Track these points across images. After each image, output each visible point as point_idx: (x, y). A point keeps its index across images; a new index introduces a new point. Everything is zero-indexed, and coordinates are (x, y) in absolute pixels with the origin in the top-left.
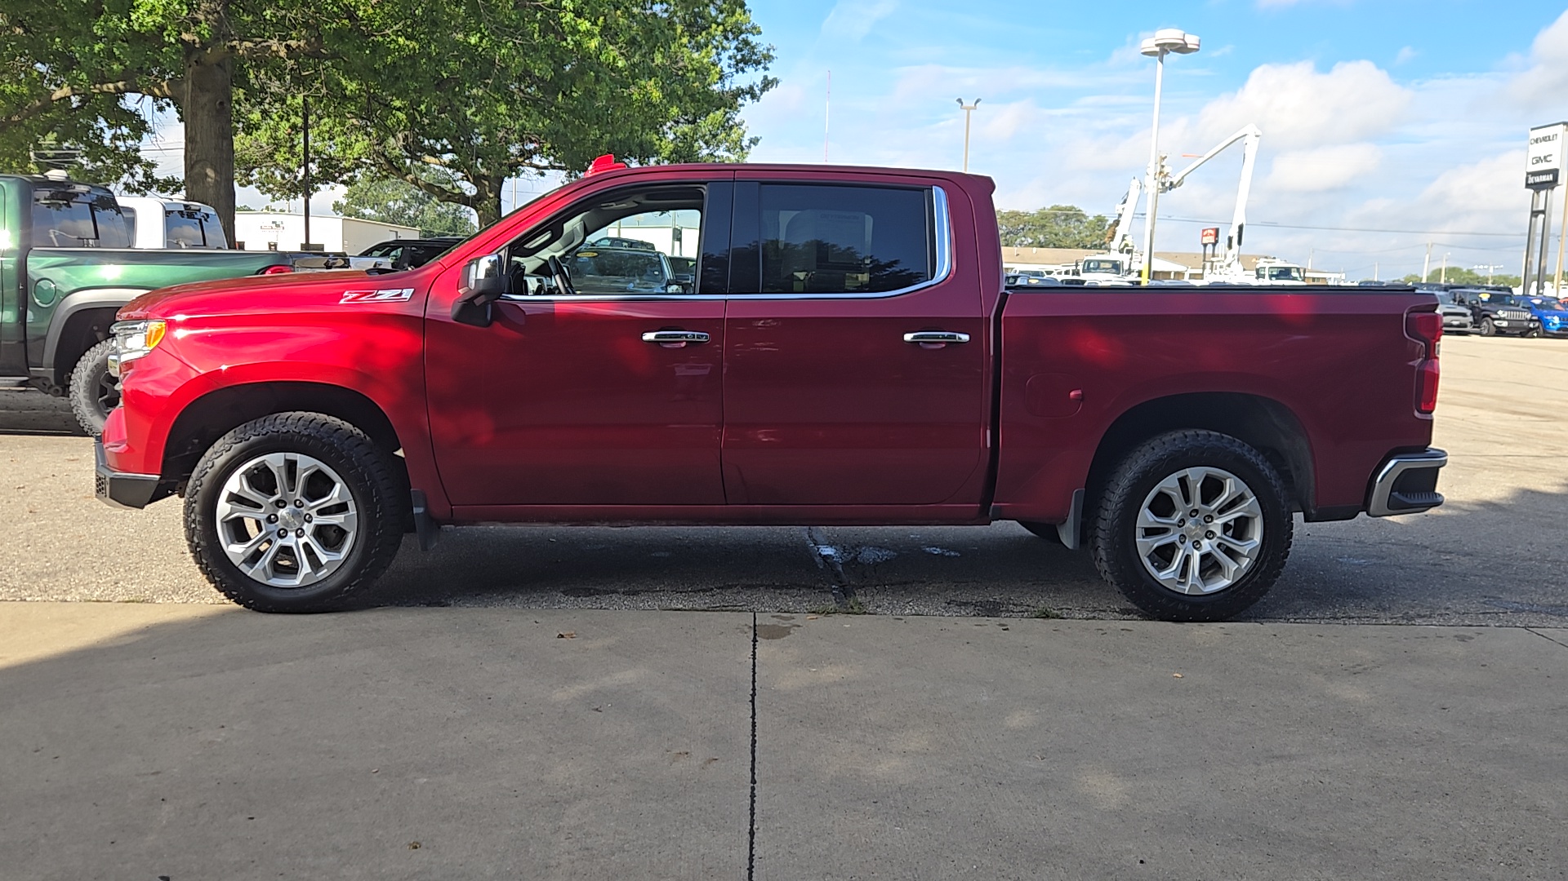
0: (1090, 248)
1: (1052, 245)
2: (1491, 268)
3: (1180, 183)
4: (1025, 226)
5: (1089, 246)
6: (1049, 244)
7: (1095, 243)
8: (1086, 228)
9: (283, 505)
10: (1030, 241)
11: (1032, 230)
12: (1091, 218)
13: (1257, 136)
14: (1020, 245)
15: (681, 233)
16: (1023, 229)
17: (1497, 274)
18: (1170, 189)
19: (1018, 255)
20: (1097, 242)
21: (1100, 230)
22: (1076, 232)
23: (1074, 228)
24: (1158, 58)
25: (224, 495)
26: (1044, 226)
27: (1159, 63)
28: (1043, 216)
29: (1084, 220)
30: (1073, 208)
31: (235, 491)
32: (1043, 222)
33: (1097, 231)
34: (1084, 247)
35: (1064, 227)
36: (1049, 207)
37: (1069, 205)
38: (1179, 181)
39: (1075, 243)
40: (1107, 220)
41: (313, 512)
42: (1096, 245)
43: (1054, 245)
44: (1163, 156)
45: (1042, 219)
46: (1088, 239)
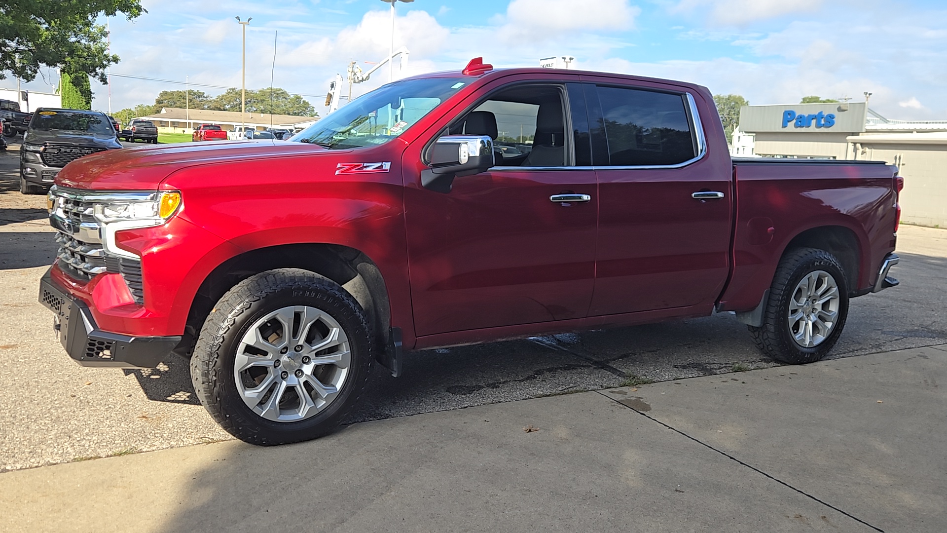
0: (292, 115)
1: (268, 112)
2: (504, 133)
3: (368, 78)
4: (251, 99)
5: (291, 114)
6: (267, 112)
7: (295, 112)
8: (289, 102)
9: (285, 350)
10: (255, 109)
11: (256, 103)
12: (292, 96)
13: (407, 54)
14: (249, 111)
15: (27, 95)
16: (250, 102)
17: (506, 136)
18: (362, 81)
19: (252, 118)
20: (297, 111)
21: (298, 104)
22: (283, 105)
23: (282, 102)
24: (391, 3)
25: (241, 347)
26: (263, 101)
27: (392, 7)
28: (263, 93)
29: (288, 98)
30: (282, 90)
31: (252, 344)
32: (263, 98)
33: (296, 105)
34: (289, 114)
35: (275, 101)
36: (266, 88)
37: (278, 88)
38: (367, 77)
39: (284, 111)
40: (302, 98)
41: (312, 355)
42: (296, 113)
43: (270, 112)
44: (354, 62)
45: (262, 96)
46: (291, 109)
